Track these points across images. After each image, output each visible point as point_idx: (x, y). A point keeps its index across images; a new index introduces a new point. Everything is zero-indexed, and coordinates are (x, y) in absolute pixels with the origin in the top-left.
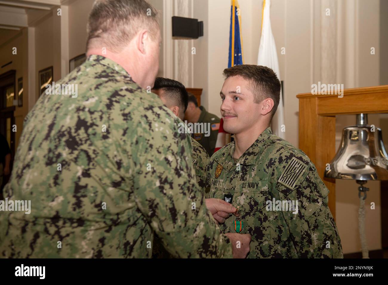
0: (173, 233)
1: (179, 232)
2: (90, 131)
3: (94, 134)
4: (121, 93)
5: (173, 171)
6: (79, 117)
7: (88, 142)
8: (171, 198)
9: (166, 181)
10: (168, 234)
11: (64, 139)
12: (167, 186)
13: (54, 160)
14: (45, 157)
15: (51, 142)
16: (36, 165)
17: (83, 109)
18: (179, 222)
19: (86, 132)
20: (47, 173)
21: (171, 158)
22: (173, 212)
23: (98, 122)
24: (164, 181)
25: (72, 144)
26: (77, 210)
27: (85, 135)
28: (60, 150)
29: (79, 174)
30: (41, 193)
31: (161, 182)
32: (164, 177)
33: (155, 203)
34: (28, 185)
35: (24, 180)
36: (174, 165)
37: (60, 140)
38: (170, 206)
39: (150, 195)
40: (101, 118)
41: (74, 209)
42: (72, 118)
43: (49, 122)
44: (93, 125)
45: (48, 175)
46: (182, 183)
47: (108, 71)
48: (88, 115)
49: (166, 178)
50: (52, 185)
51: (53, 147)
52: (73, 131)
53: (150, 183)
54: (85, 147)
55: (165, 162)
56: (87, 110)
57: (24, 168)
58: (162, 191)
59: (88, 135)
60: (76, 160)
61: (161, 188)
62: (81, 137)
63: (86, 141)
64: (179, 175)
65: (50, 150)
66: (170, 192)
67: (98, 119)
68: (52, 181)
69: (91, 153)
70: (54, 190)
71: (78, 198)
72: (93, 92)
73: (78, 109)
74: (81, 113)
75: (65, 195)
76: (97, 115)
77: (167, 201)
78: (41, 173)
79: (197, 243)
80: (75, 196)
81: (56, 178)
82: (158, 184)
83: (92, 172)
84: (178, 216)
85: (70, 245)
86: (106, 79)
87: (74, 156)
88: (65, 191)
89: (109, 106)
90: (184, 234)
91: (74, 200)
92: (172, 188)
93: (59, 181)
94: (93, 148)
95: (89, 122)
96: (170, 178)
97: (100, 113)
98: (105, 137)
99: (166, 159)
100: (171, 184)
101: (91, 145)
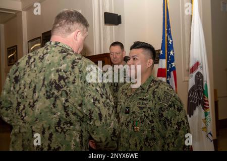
0: (100, 126)
1: (103, 126)
2: (66, 81)
3: (69, 82)
4: (76, 61)
5: (99, 95)
6: (59, 75)
7: (66, 86)
8: (99, 108)
9: (96, 99)
10: (98, 127)
11: (54, 86)
12: (97, 102)
13: (51, 96)
14: (44, 95)
15: (46, 87)
16: (40, 99)
17: (61, 71)
18: (103, 121)
19: (65, 82)
20: (48, 103)
21: (98, 89)
22: (100, 115)
23: (69, 76)
24: (95, 100)
25: (58, 88)
26: (68, 117)
27: (64, 83)
28: (53, 91)
29: (64, 101)
30: (47, 112)
31: (94, 100)
32: (95, 98)
33: (92, 111)
34: (38, 110)
35: (36, 108)
36: (100, 92)
37: (51, 86)
38: (99, 112)
39: (89, 107)
40: (71, 74)
41: (67, 117)
42: (55, 75)
43: (42, 78)
44: (67, 78)
45: (49, 103)
46: (104, 101)
47: (64, 49)
48: (64, 74)
49: (96, 98)
50: (53, 108)
51: (49, 90)
52: (57, 81)
53: (89, 101)
54: (65, 89)
55: (96, 91)
56: (62, 71)
57: (34, 102)
58: (94, 105)
59: (66, 83)
60: (61, 95)
61: (94, 103)
62: (62, 84)
63: (65, 86)
64: (102, 97)
65: (47, 92)
66: (99, 105)
67: (69, 75)
68: (52, 106)
69: (68, 91)
70: (54, 110)
71: (66, 112)
72: (63, 61)
73: (58, 71)
74: (60, 73)
75: (60, 112)
76: (68, 73)
77: (97, 110)
78: (45, 103)
79: (111, 132)
80: (65, 112)
81: (54, 104)
82: (92, 101)
83: (69, 100)
84: (103, 118)
85: (70, 134)
86: (66, 54)
87: (60, 93)
88: (60, 110)
89: (73, 68)
90: (105, 127)
91: (65, 113)
92: (99, 103)
93: (56, 106)
94: (68, 89)
95: (65, 77)
96: (98, 98)
97: (70, 72)
98: (74, 83)
99: (96, 89)
100: (99, 101)
101: (67, 87)
